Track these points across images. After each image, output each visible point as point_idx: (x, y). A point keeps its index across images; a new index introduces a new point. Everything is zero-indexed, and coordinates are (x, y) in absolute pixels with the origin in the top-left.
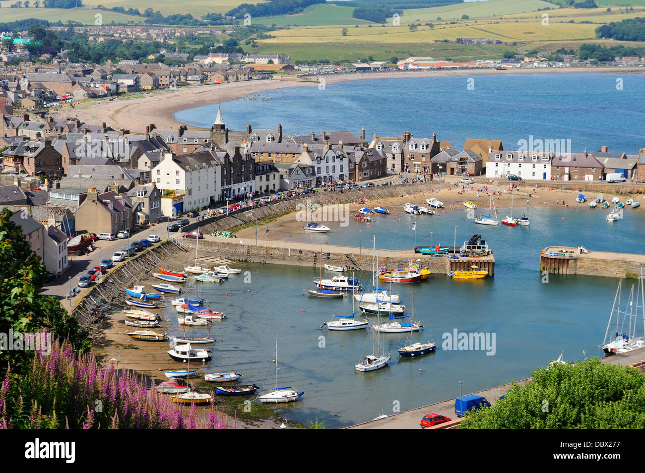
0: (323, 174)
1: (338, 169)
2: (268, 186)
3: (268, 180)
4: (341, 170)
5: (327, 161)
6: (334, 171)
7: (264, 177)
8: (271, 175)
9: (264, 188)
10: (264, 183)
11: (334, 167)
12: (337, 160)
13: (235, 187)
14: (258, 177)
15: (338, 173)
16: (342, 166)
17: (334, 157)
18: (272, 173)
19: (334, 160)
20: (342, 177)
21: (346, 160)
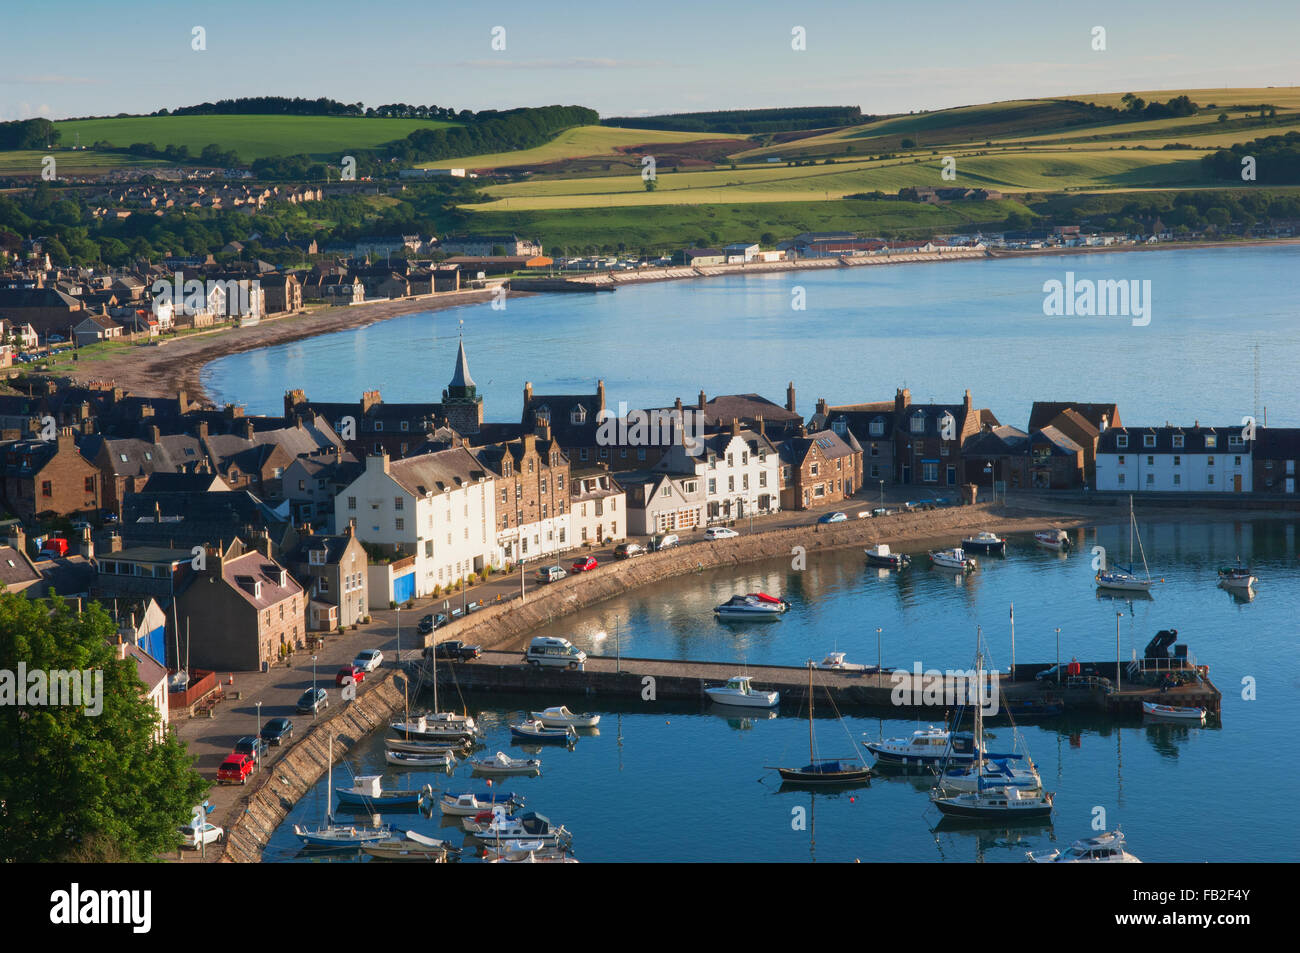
0: (723, 493)
1: (754, 481)
2: (600, 531)
3: (599, 512)
4: (763, 484)
5: (730, 463)
6: (746, 485)
7: (591, 504)
8: (607, 502)
9: (592, 535)
10: (592, 523)
11: (746, 477)
12: (753, 460)
13: (527, 531)
14: (576, 507)
15: (756, 491)
16: (763, 475)
17: (745, 454)
18: (609, 495)
19: (745, 461)
20: (764, 501)
21: (773, 459)
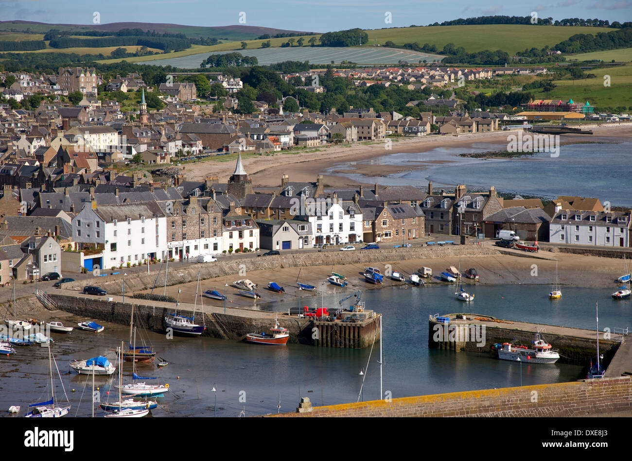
0: (325, 232)
1: (346, 227)
2: (241, 245)
3: (241, 236)
4: (352, 228)
5: (331, 217)
6: (341, 229)
7: (236, 233)
8: (247, 232)
9: (236, 247)
10: (236, 241)
11: (341, 225)
12: (346, 217)
13: (189, 243)
14: (226, 234)
15: (347, 232)
16: (352, 224)
17: (341, 213)
18: (248, 229)
19: (341, 217)
20: (352, 237)
21: (359, 217)
